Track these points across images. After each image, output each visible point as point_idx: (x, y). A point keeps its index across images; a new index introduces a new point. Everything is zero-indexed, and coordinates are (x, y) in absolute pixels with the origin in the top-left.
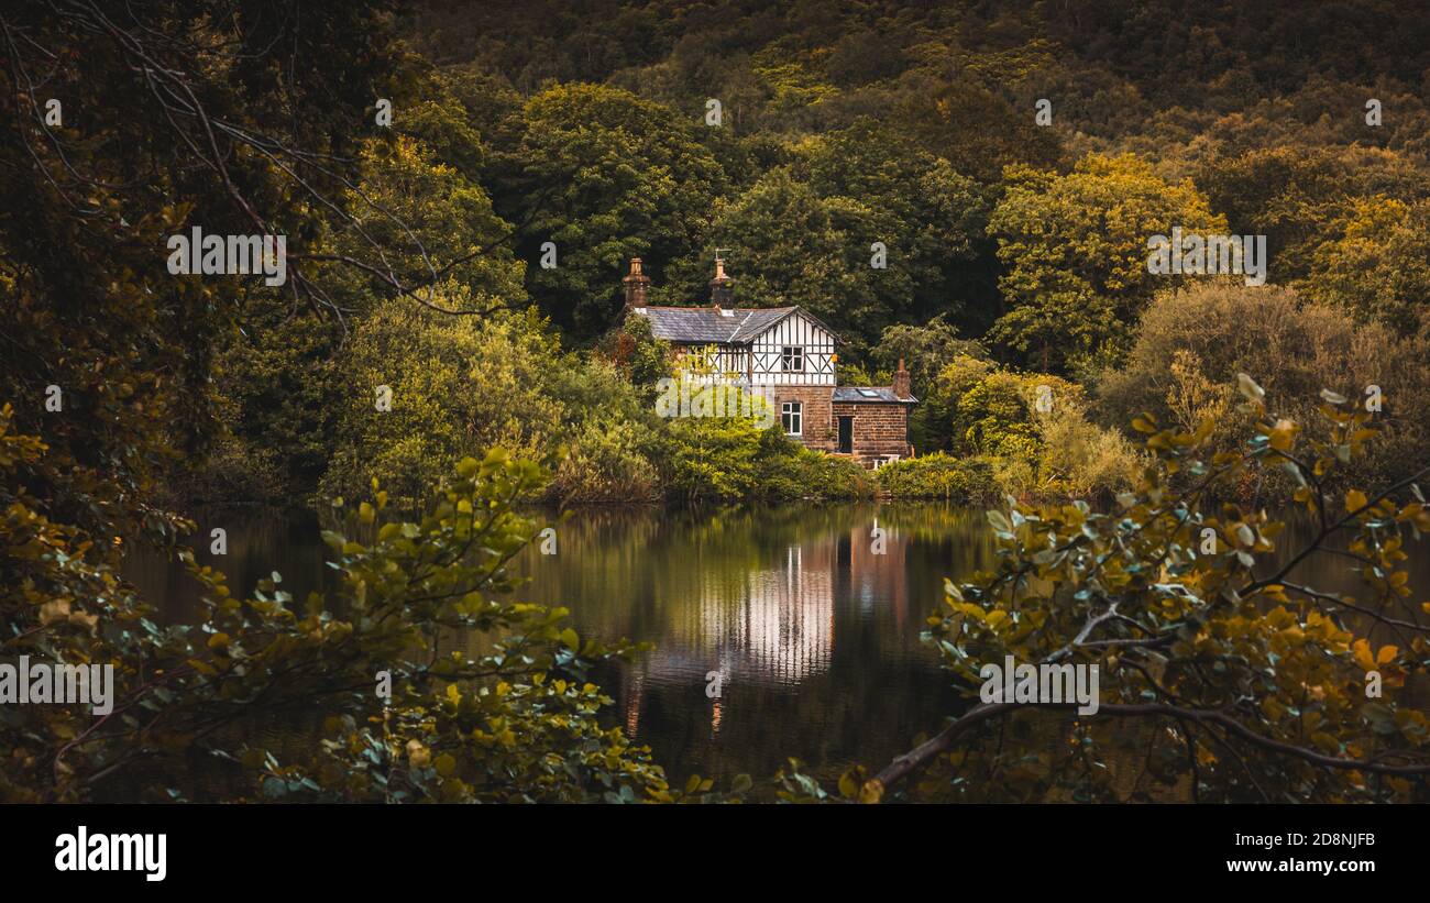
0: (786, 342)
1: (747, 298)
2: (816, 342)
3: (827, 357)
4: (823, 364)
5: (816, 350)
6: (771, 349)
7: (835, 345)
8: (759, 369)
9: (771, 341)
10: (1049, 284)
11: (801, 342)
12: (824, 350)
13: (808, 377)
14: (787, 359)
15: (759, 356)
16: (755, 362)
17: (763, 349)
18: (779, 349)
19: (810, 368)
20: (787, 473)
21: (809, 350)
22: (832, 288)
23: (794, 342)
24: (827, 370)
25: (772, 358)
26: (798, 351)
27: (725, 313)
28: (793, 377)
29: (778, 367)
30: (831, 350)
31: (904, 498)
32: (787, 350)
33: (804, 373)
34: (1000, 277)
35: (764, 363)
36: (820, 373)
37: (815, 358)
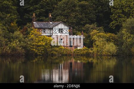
0: (59, 28)
1: (60, 20)
2: (65, 28)
3: (67, 30)
4: (67, 32)
5: (65, 29)
6: (56, 29)
7: (69, 28)
8: (54, 33)
9: (56, 28)
10: (119, 17)
11: (62, 28)
12: (67, 29)
13: (64, 34)
14: (60, 31)
15: (54, 30)
16: (53, 31)
17: (55, 29)
18: (58, 29)
19: (64, 32)
20: (55, 51)
21: (64, 29)
22: (76, 18)
23: (61, 28)
24: (67, 33)
25: (57, 31)
26: (62, 29)
27: (51, 23)
28: (61, 34)
29: (58, 32)
30: (68, 29)
31: (77, 55)
32: (60, 29)
33: (63, 33)
34: (111, 16)
35: (55, 31)
36: (66, 33)
37: (65, 31)
